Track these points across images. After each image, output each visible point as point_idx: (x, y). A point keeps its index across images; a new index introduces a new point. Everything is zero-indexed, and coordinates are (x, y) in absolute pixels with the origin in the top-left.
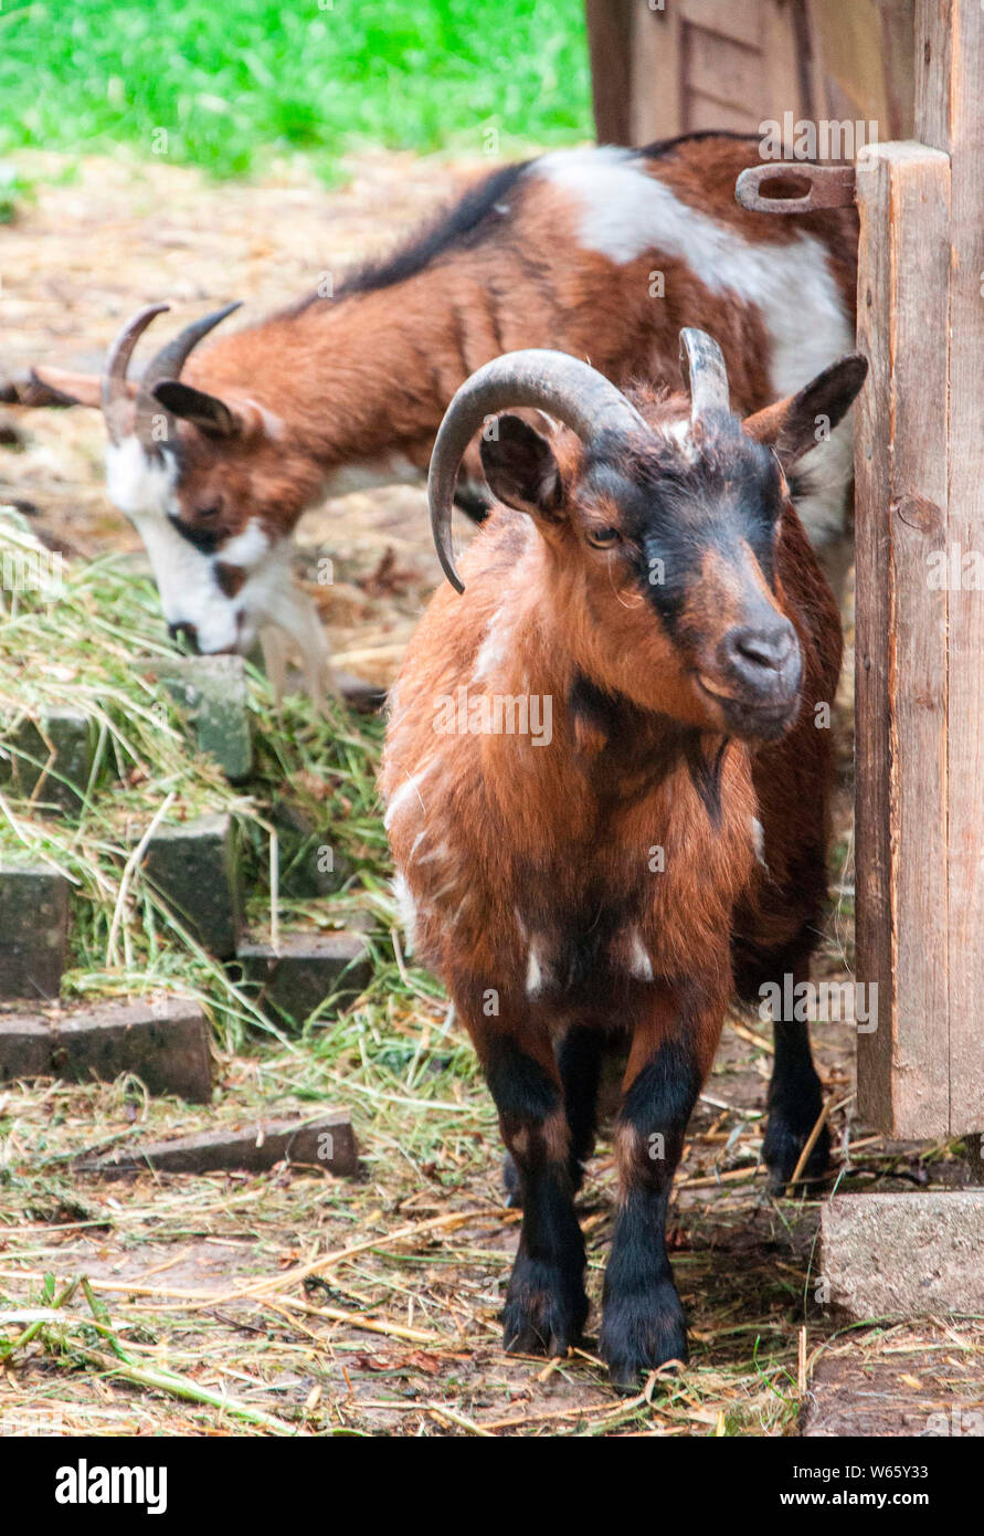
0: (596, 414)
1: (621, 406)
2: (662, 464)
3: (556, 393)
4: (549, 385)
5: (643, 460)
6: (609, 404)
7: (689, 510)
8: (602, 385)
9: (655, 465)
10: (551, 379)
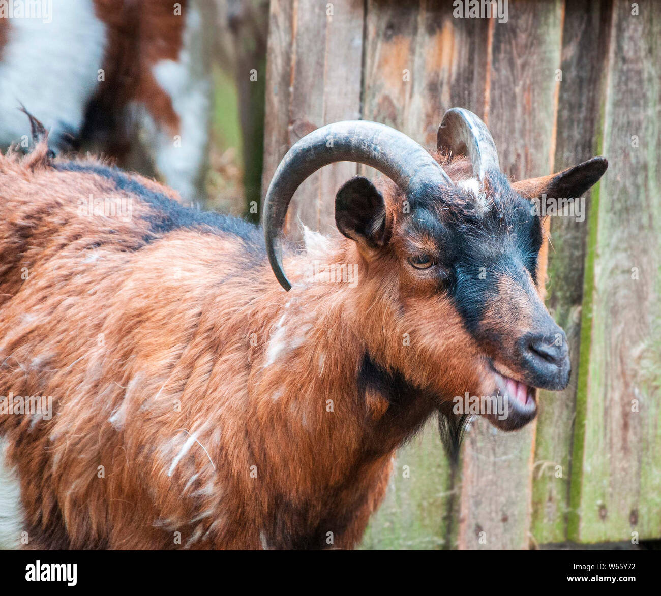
0: (416, 171)
1: (434, 167)
2: (466, 212)
3: (384, 154)
4: (379, 148)
5: (453, 208)
6: (424, 165)
7: (485, 247)
8: (419, 150)
9: (461, 212)
10: (380, 144)
